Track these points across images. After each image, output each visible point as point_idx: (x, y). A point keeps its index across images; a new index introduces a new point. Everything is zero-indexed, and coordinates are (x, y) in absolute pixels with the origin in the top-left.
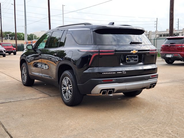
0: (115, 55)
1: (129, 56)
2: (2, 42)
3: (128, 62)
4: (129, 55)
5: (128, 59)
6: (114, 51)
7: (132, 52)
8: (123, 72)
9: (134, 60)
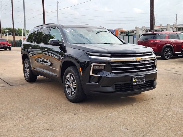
2: (1, 38)
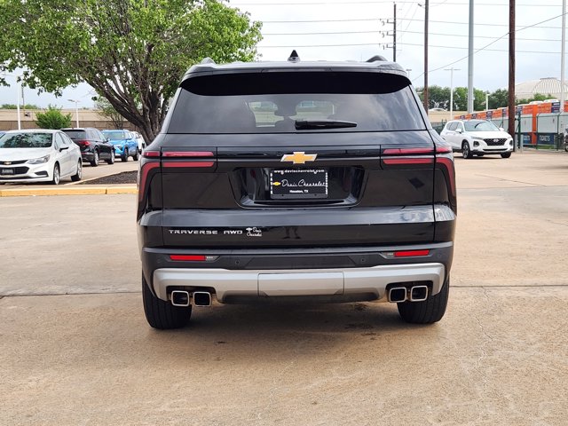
0: (216, 169)
1: (282, 172)
3: (279, 196)
4: (283, 169)
5: (277, 184)
6: (210, 154)
7: (285, 158)
8: (249, 229)
9: (307, 188)
